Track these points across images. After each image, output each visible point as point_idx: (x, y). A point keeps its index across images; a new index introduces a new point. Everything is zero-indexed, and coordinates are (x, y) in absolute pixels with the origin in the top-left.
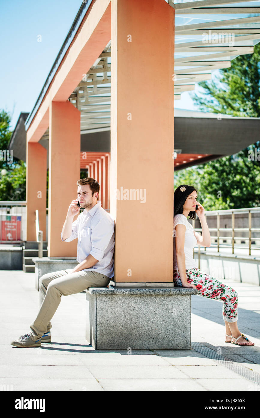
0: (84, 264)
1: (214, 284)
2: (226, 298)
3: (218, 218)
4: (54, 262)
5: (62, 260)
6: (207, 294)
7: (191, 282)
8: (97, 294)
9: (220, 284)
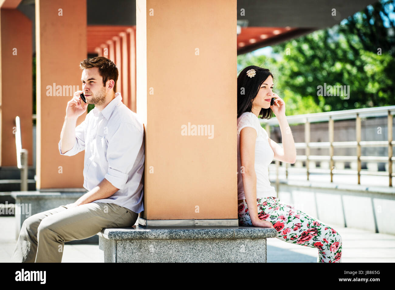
0: (95, 194)
1: (302, 221)
2: (322, 243)
3: (307, 128)
4: (46, 197)
5: (59, 194)
6: (292, 237)
7: (266, 217)
8: (117, 238)
9: (312, 221)
